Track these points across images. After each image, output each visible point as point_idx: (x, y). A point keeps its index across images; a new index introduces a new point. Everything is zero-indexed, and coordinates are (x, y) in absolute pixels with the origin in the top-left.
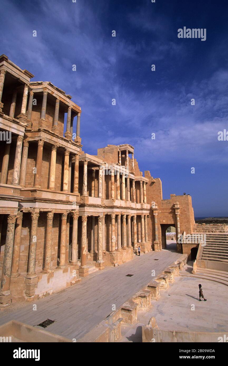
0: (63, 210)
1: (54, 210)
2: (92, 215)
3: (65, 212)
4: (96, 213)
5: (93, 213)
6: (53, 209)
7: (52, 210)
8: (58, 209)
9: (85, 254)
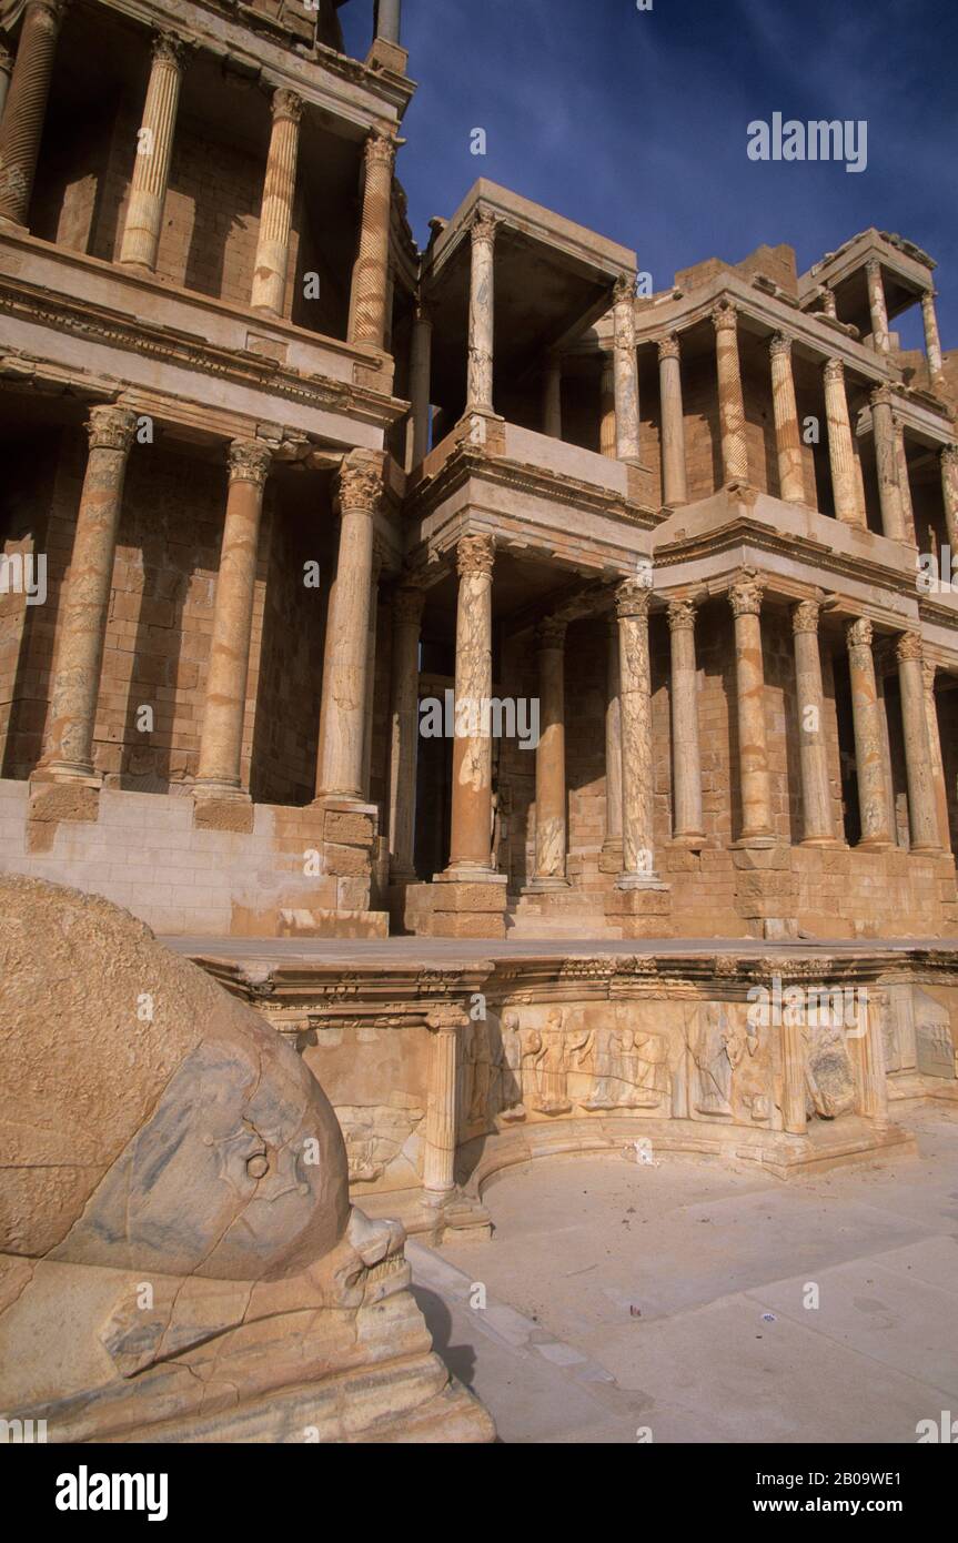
0: (218, 415)
1: (131, 390)
2: (548, 545)
3: (239, 430)
4: (585, 545)
5: (556, 537)
6: (124, 382)
7: (114, 386)
8: (169, 396)
9: (471, 784)
